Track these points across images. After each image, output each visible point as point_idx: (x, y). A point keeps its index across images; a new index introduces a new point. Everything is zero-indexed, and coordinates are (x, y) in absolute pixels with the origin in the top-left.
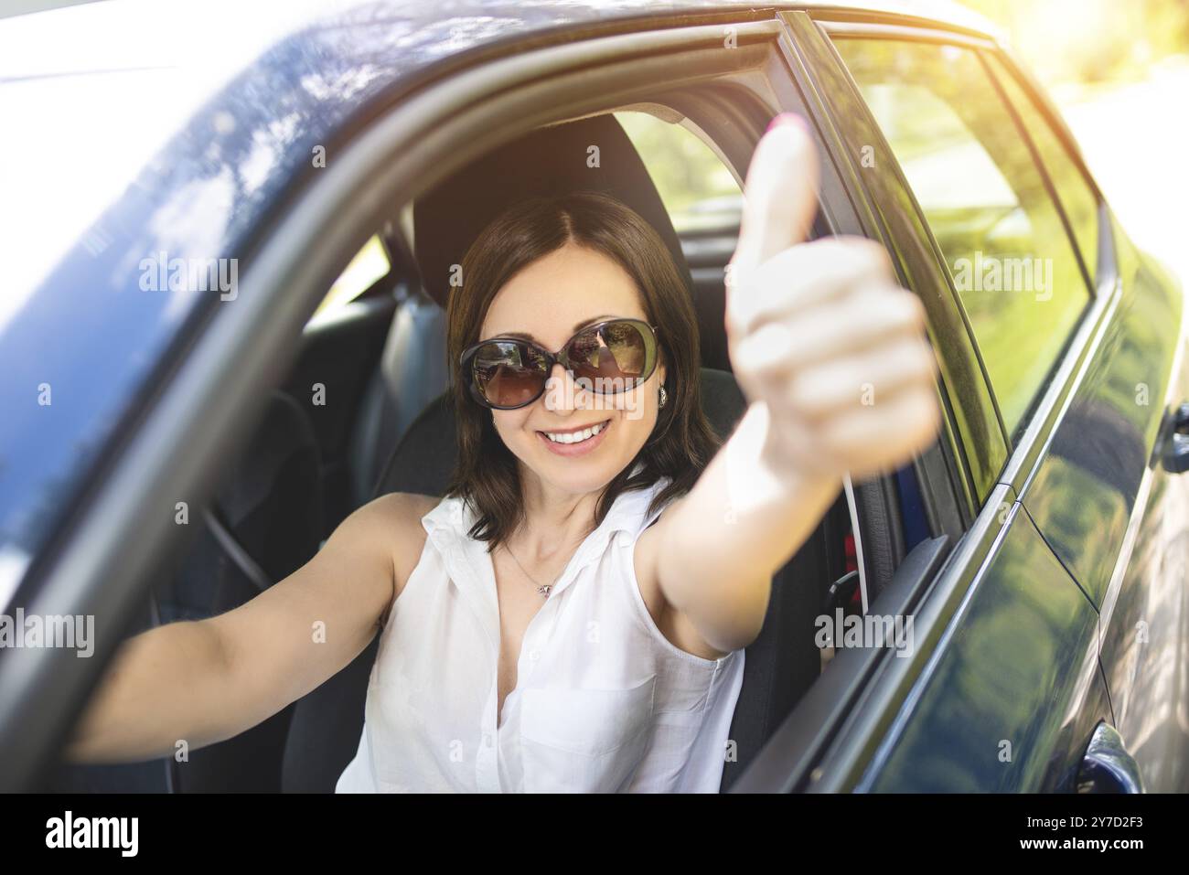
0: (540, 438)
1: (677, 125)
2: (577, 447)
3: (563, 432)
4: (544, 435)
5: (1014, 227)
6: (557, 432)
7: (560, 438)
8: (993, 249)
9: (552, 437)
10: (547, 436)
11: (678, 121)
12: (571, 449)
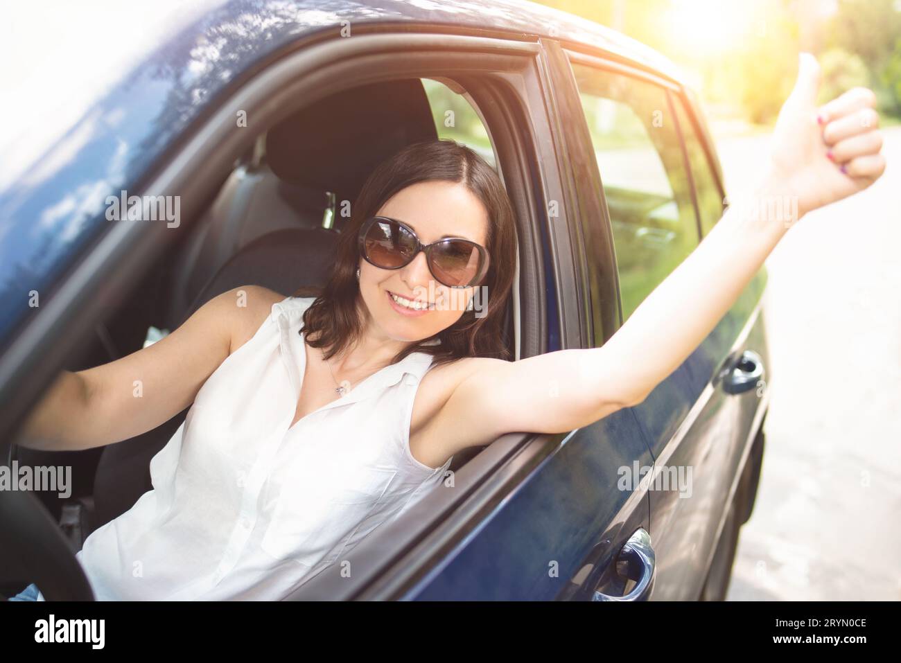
0: (387, 296)
1: (460, 96)
2: (409, 312)
3: (404, 297)
4: (390, 294)
5: (668, 212)
6: (399, 296)
7: (400, 301)
8: (655, 224)
9: (396, 297)
10: (391, 296)
11: (461, 93)
12: (405, 312)
